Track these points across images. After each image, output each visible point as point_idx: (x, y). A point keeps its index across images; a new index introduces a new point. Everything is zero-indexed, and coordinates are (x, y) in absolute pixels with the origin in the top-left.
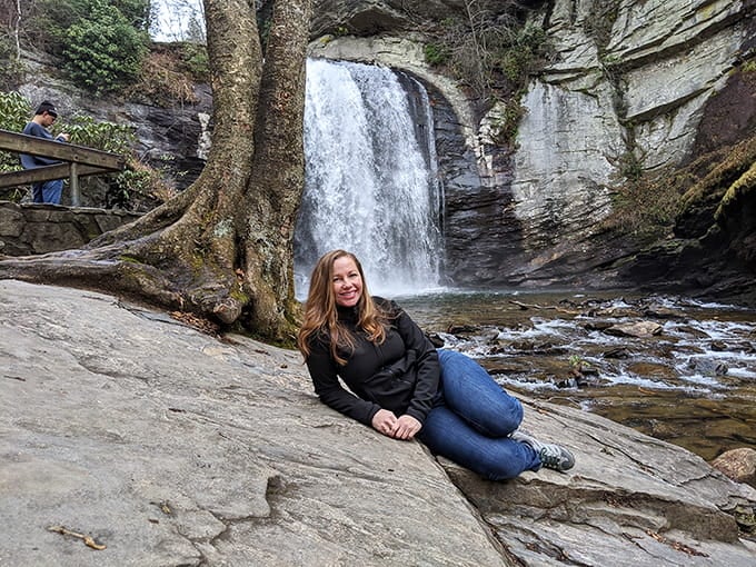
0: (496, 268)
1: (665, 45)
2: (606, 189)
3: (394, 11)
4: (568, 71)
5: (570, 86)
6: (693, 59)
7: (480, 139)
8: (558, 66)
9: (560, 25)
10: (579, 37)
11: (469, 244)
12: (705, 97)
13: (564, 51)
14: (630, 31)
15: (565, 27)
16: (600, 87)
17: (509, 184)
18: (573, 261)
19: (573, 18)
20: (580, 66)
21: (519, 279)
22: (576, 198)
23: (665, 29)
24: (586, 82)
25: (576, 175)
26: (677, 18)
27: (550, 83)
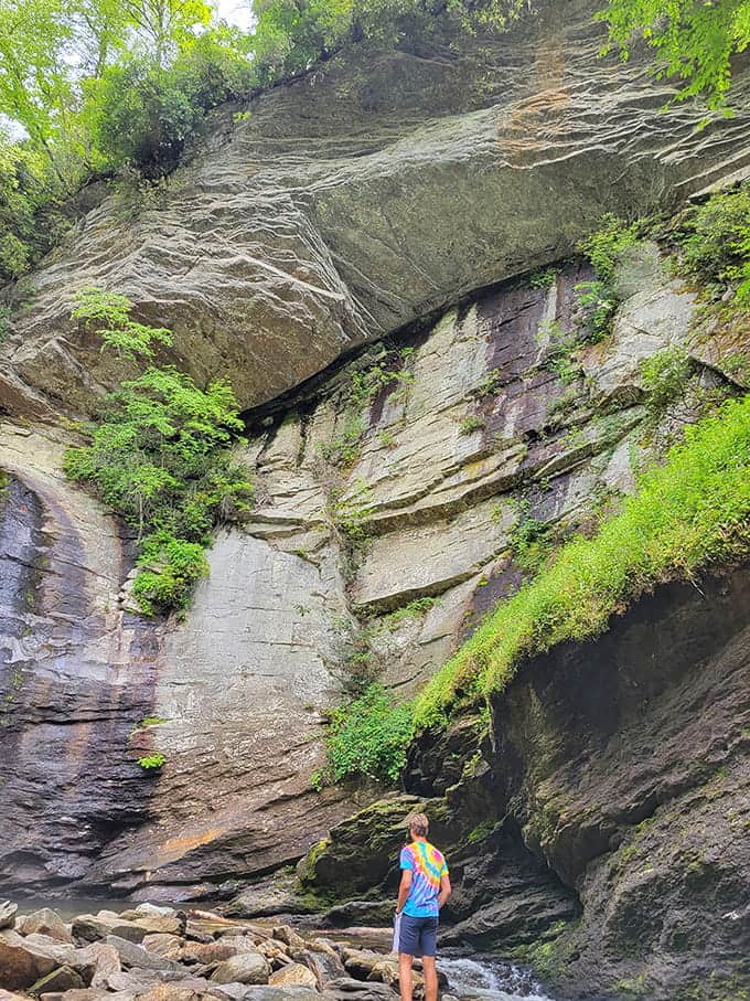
0: (94, 854)
1: (420, 505)
2: (316, 714)
3: (27, 389)
4: (282, 522)
5: (282, 543)
6: (456, 529)
7: (121, 600)
8: (269, 513)
9: (280, 464)
10: (305, 480)
11: (48, 796)
12: (471, 585)
13: (279, 496)
14: (372, 481)
15: (286, 467)
16: (324, 552)
17: (151, 684)
18: (241, 850)
19: (300, 458)
20: (298, 516)
21: (131, 883)
22: (267, 724)
23: (420, 485)
24: (305, 541)
25: (271, 682)
26: (436, 471)
27: (253, 535)
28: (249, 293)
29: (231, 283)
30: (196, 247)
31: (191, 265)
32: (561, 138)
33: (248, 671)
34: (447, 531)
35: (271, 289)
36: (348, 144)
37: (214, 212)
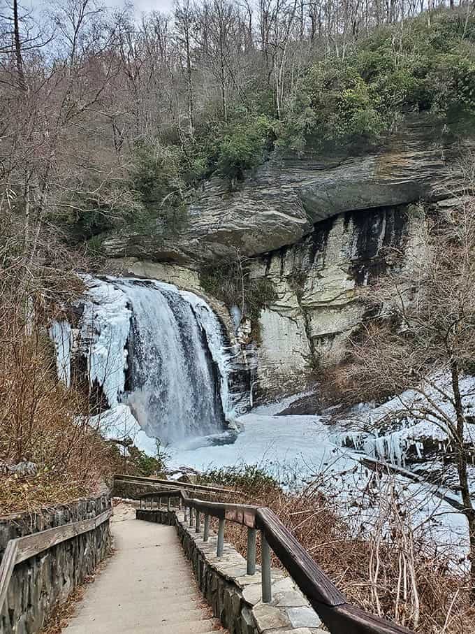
1: (331, 303)
2: (304, 374)
3: (183, 253)
4: (283, 306)
5: (284, 314)
6: (343, 312)
7: (238, 340)
8: (277, 303)
9: (275, 276)
10: (286, 285)
14: (314, 291)
15: (277, 276)
16: (298, 317)
19: (282, 272)
20: (289, 305)
23: (332, 296)
24: (291, 313)
26: (338, 292)
27: (273, 310)
28: (274, 224)
29: (268, 221)
30: (255, 207)
31: (252, 214)
32: (399, 176)
33: (282, 362)
34: (340, 312)
35: (282, 223)
36: (317, 165)
37: (264, 194)
